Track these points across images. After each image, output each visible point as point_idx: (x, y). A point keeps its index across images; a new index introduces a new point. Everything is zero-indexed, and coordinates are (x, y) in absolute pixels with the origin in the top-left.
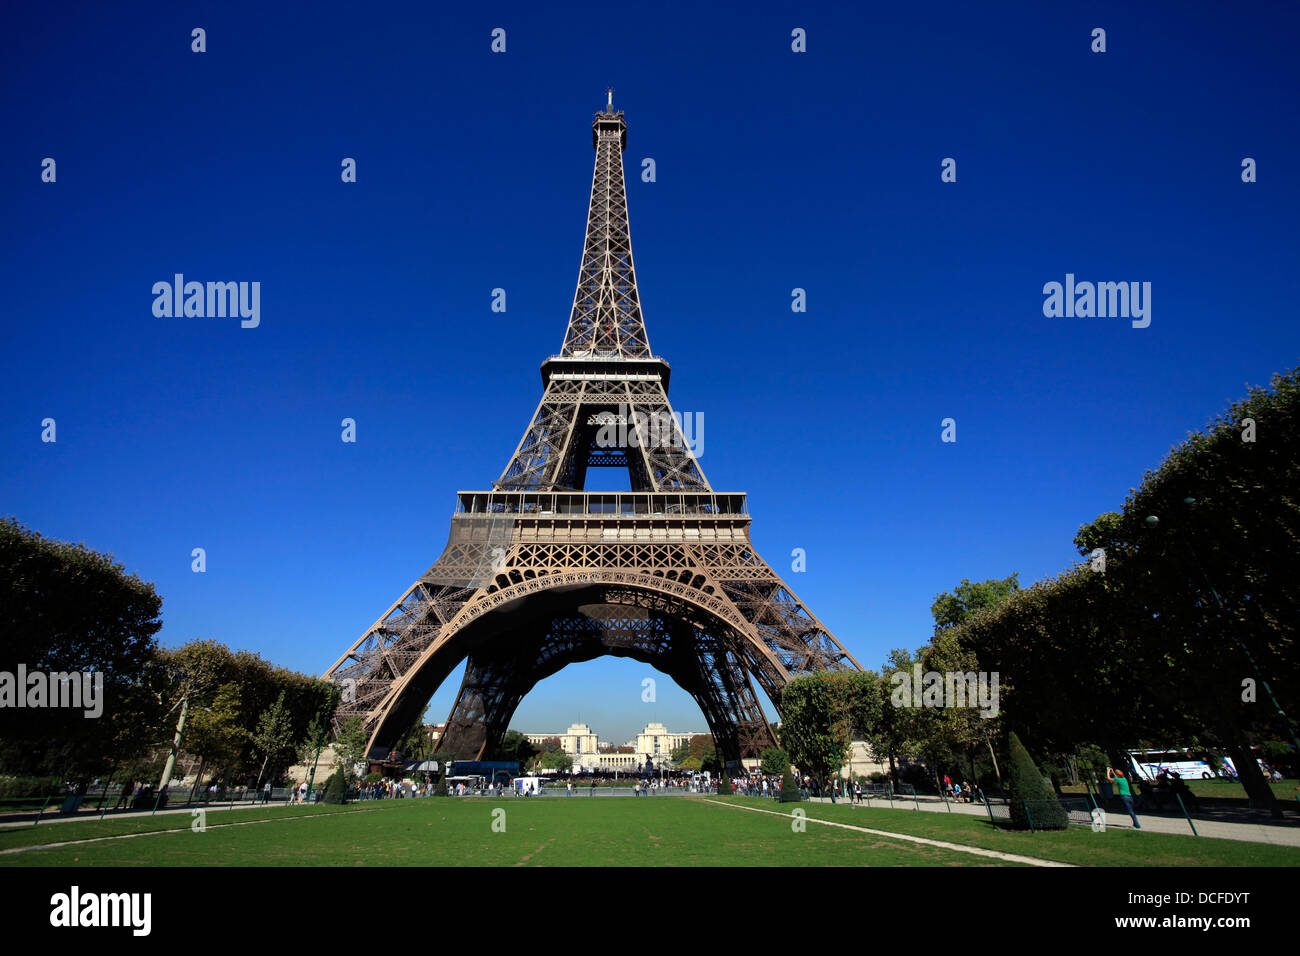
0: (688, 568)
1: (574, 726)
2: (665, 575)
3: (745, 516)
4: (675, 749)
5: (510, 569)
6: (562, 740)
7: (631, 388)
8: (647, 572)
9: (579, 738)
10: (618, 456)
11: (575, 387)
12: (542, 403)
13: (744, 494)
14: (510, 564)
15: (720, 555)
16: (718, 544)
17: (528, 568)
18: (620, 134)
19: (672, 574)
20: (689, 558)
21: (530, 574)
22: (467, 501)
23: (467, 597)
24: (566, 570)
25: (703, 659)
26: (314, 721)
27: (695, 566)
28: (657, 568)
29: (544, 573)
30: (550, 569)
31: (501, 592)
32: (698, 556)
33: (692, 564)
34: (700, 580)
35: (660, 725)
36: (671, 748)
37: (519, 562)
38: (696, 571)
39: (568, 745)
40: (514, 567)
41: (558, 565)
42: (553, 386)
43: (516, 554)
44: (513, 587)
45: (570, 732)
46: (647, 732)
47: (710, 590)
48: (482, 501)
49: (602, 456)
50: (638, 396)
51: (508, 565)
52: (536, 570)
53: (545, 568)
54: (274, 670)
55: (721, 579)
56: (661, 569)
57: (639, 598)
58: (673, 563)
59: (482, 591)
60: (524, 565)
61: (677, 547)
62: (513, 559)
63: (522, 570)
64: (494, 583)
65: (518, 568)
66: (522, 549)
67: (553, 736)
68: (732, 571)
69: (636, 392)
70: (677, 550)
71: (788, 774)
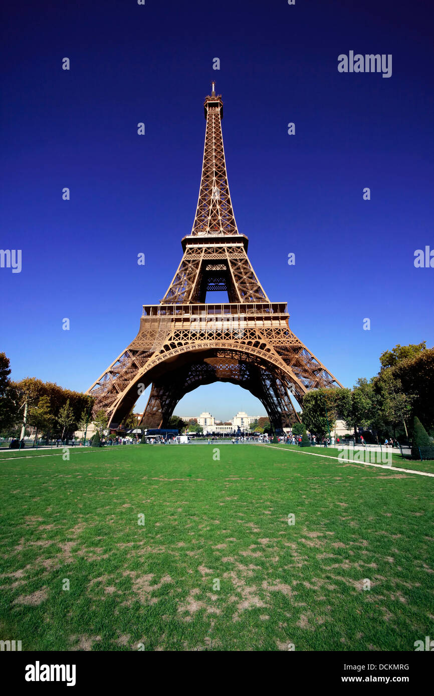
0: (258, 340)
1: (203, 413)
2: (246, 343)
3: (286, 314)
4: (251, 424)
5: (170, 342)
6: (198, 420)
7: (228, 251)
8: (237, 342)
9: (206, 419)
10: (222, 286)
11: (199, 251)
12: (183, 259)
13: (286, 303)
14: (170, 339)
15: (273, 333)
16: (273, 328)
17: (179, 341)
18: (218, 109)
19: (250, 343)
20: (258, 335)
21: (180, 344)
22: (147, 310)
23: (150, 356)
24: (197, 342)
25: (265, 383)
26: (84, 412)
27: (261, 339)
28: (242, 340)
29: (187, 343)
30: (190, 341)
31: (166, 353)
32: (263, 334)
33: (260, 338)
34: (264, 345)
35: (244, 413)
36: (250, 423)
37: (174, 338)
38: (261, 341)
39: (201, 422)
40: (172, 341)
41: (194, 340)
42: (188, 251)
43: (173, 335)
44: (172, 350)
45: (201, 416)
46: (238, 416)
47: (269, 350)
48: (155, 310)
49: (214, 286)
50: (231, 254)
51: (169, 340)
52: (183, 342)
53: (187, 341)
54: (63, 390)
55: (274, 345)
56: (244, 341)
57: (234, 355)
58: (250, 337)
59: (157, 353)
60: (177, 340)
61: (252, 330)
62: (171, 337)
63: (176, 342)
64: (163, 349)
65: (174, 341)
66: (175, 332)
67: (194, 418)
68: (280, 341)
69: (231, 252)
70: (252, 331)
71: (305, 434)
